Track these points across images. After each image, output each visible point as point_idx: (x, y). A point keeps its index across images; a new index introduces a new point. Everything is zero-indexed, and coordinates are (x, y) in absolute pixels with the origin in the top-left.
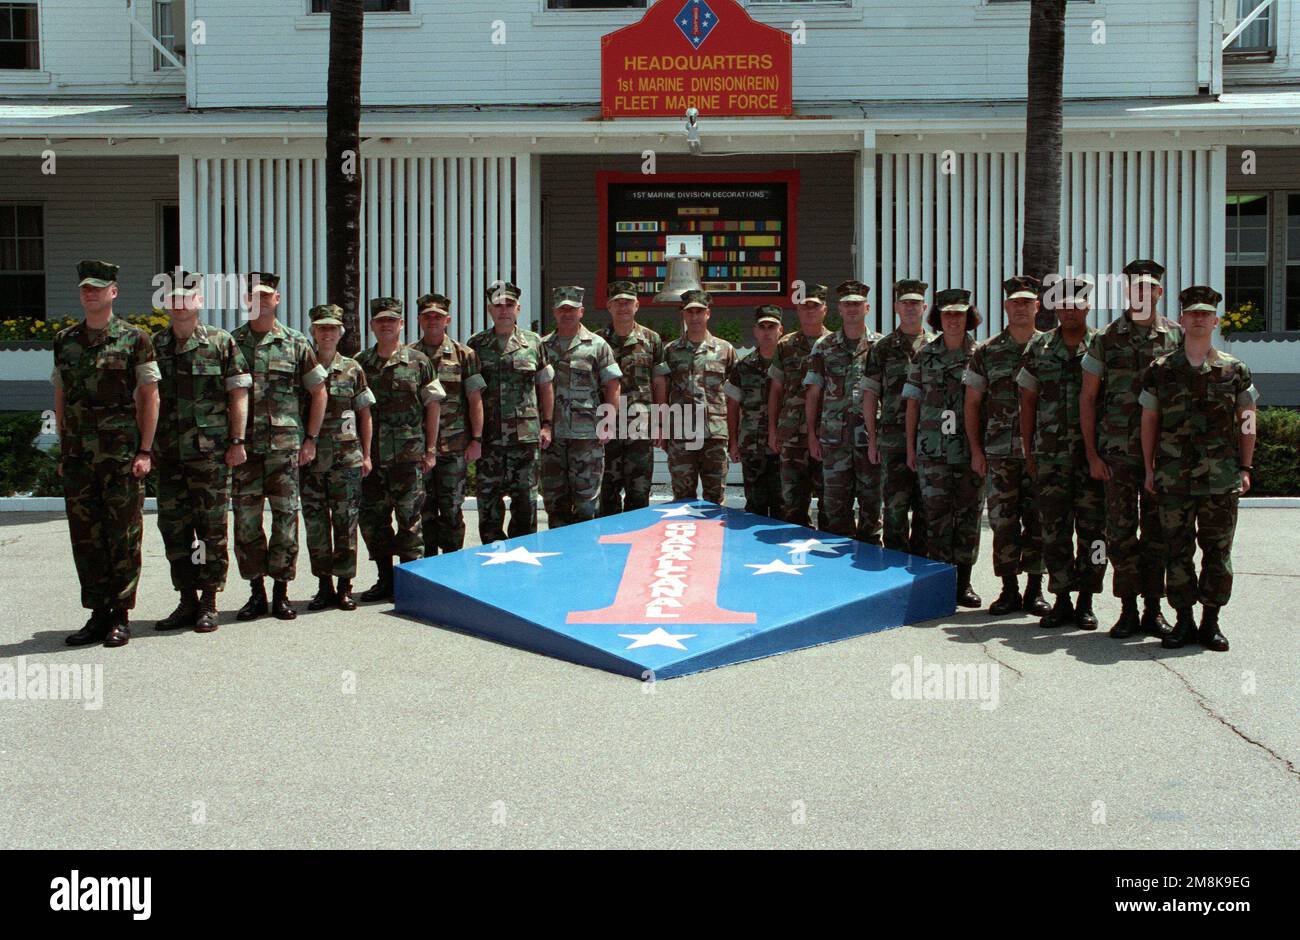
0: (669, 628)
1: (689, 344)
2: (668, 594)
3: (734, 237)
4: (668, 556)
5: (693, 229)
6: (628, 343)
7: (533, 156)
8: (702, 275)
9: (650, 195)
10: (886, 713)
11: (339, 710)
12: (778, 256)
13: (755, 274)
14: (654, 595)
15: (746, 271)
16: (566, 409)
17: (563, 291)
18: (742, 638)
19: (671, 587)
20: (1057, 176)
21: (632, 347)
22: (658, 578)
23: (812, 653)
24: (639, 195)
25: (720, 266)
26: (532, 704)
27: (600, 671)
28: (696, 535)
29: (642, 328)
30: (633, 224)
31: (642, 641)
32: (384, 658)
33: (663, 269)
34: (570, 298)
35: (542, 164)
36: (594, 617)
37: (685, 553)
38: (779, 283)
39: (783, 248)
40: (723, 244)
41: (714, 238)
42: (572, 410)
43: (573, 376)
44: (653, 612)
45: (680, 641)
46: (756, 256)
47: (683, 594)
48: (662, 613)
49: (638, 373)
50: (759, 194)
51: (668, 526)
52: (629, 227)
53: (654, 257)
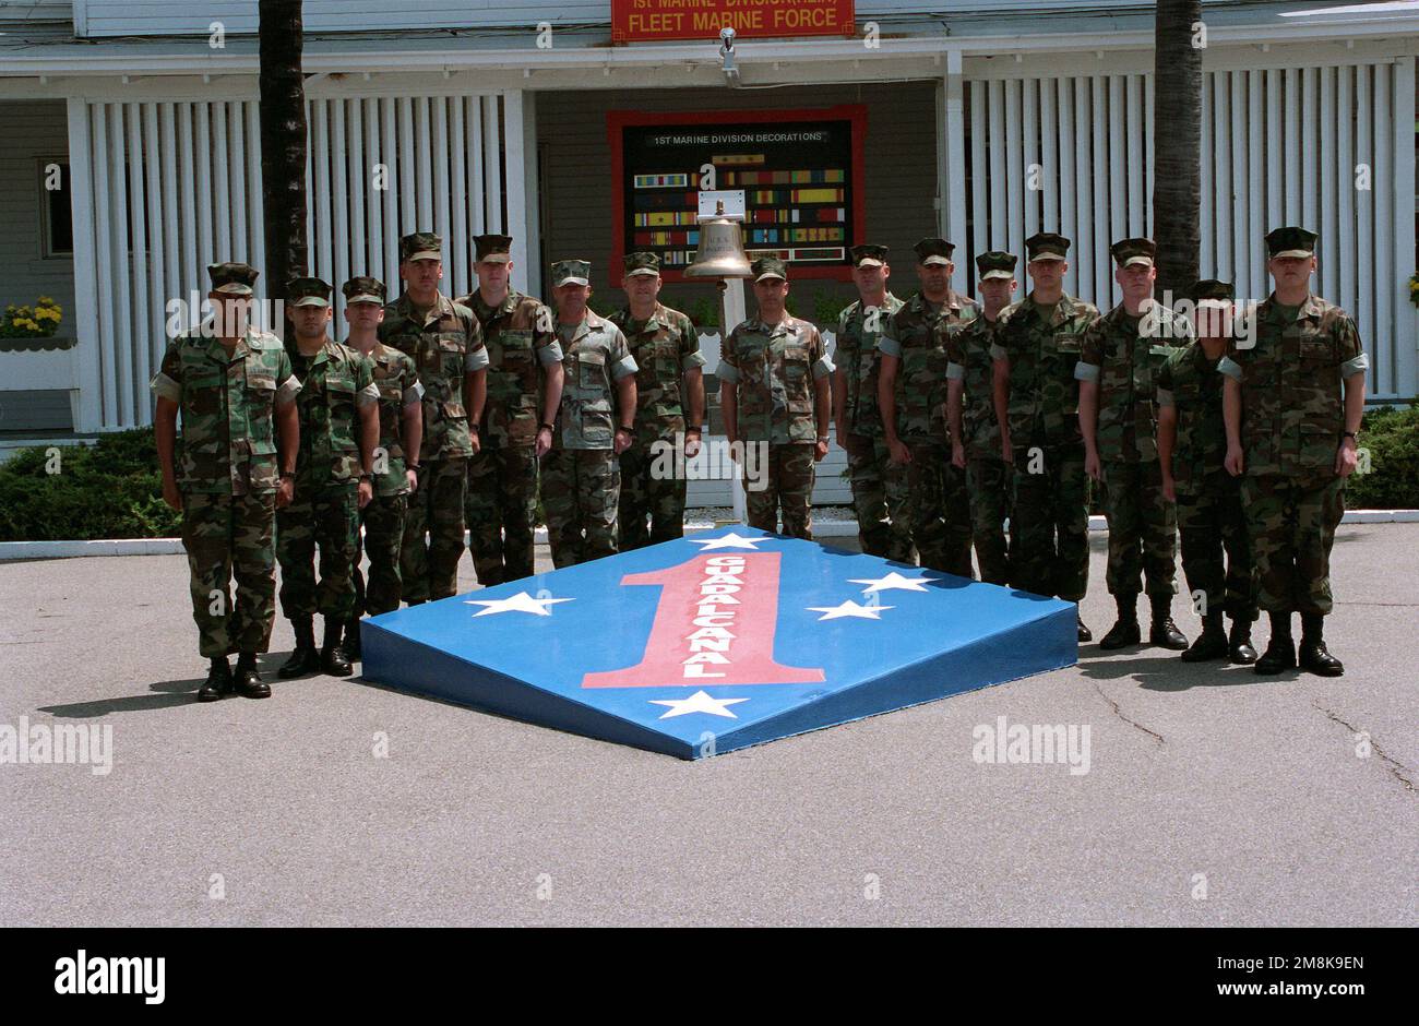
0: (714, 692)
1: (763, 326)
2: (712, 648)
3: (785, 191)
4: (711, 599)
5: (732, 182)
6: (648, 329)
7: (525, 93)
8: (745, 241)
9: (677, 140)
10: (992, 793)
11: (294, 806)
12: (841, 215)
13: (813, 239)
14: (692, 649)
15: (801, 235)
16: (575, 414)
17: (566, 266)
18: (807, 701)
19: (714, 639)
20: (1195, 103)
21: (654, 333)
22: (699, 628)
23: (897, 718)
24: (662, 140)
25: (768, 229)
26: (542, 792)
27: (627, 748)
28: (745, 571)
29: (667, 310)
30: (656, 177)
31: (680, 708)
32: (349, 739)
33: (696, 234)
34: (575, 275)
35: (538, 103)
36: (618, 679)
37: (731, 595)
38: (843, 249)
39: (847, 204)
40: (770, 200)
41: (759, 194)
42: (583, 413)
43: (583, 372)
44: (693, 671)
45: (727, 707)
46: (814, 215)
47: (730, 648)
48: (704, 672)
49: (660, 366)
50: (816, 136)
51: (711, 562)
52: (650, 181)
53: (683, 218)
